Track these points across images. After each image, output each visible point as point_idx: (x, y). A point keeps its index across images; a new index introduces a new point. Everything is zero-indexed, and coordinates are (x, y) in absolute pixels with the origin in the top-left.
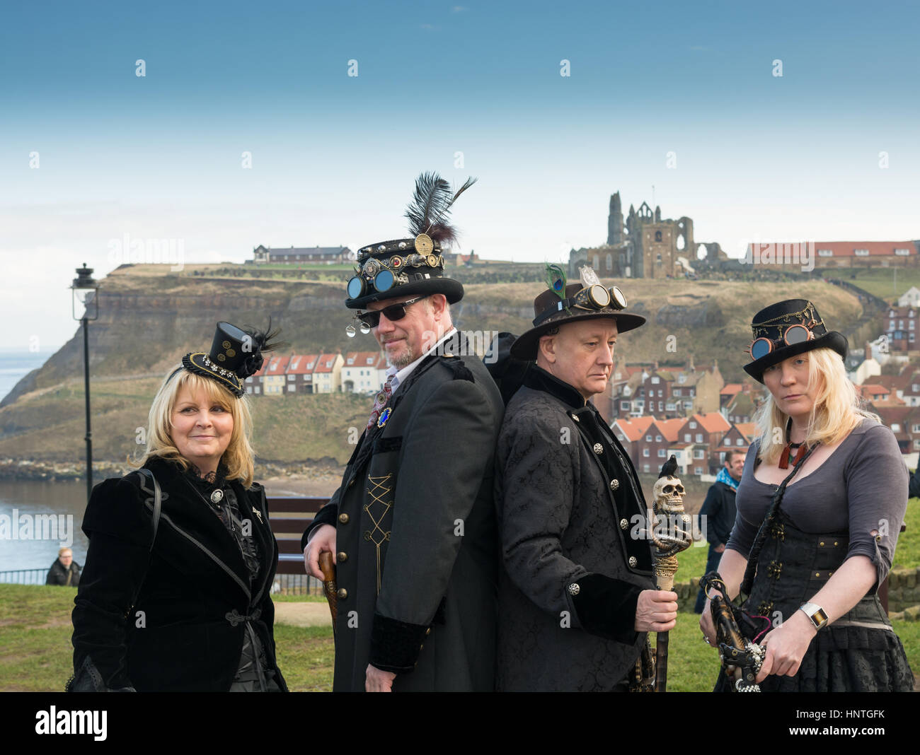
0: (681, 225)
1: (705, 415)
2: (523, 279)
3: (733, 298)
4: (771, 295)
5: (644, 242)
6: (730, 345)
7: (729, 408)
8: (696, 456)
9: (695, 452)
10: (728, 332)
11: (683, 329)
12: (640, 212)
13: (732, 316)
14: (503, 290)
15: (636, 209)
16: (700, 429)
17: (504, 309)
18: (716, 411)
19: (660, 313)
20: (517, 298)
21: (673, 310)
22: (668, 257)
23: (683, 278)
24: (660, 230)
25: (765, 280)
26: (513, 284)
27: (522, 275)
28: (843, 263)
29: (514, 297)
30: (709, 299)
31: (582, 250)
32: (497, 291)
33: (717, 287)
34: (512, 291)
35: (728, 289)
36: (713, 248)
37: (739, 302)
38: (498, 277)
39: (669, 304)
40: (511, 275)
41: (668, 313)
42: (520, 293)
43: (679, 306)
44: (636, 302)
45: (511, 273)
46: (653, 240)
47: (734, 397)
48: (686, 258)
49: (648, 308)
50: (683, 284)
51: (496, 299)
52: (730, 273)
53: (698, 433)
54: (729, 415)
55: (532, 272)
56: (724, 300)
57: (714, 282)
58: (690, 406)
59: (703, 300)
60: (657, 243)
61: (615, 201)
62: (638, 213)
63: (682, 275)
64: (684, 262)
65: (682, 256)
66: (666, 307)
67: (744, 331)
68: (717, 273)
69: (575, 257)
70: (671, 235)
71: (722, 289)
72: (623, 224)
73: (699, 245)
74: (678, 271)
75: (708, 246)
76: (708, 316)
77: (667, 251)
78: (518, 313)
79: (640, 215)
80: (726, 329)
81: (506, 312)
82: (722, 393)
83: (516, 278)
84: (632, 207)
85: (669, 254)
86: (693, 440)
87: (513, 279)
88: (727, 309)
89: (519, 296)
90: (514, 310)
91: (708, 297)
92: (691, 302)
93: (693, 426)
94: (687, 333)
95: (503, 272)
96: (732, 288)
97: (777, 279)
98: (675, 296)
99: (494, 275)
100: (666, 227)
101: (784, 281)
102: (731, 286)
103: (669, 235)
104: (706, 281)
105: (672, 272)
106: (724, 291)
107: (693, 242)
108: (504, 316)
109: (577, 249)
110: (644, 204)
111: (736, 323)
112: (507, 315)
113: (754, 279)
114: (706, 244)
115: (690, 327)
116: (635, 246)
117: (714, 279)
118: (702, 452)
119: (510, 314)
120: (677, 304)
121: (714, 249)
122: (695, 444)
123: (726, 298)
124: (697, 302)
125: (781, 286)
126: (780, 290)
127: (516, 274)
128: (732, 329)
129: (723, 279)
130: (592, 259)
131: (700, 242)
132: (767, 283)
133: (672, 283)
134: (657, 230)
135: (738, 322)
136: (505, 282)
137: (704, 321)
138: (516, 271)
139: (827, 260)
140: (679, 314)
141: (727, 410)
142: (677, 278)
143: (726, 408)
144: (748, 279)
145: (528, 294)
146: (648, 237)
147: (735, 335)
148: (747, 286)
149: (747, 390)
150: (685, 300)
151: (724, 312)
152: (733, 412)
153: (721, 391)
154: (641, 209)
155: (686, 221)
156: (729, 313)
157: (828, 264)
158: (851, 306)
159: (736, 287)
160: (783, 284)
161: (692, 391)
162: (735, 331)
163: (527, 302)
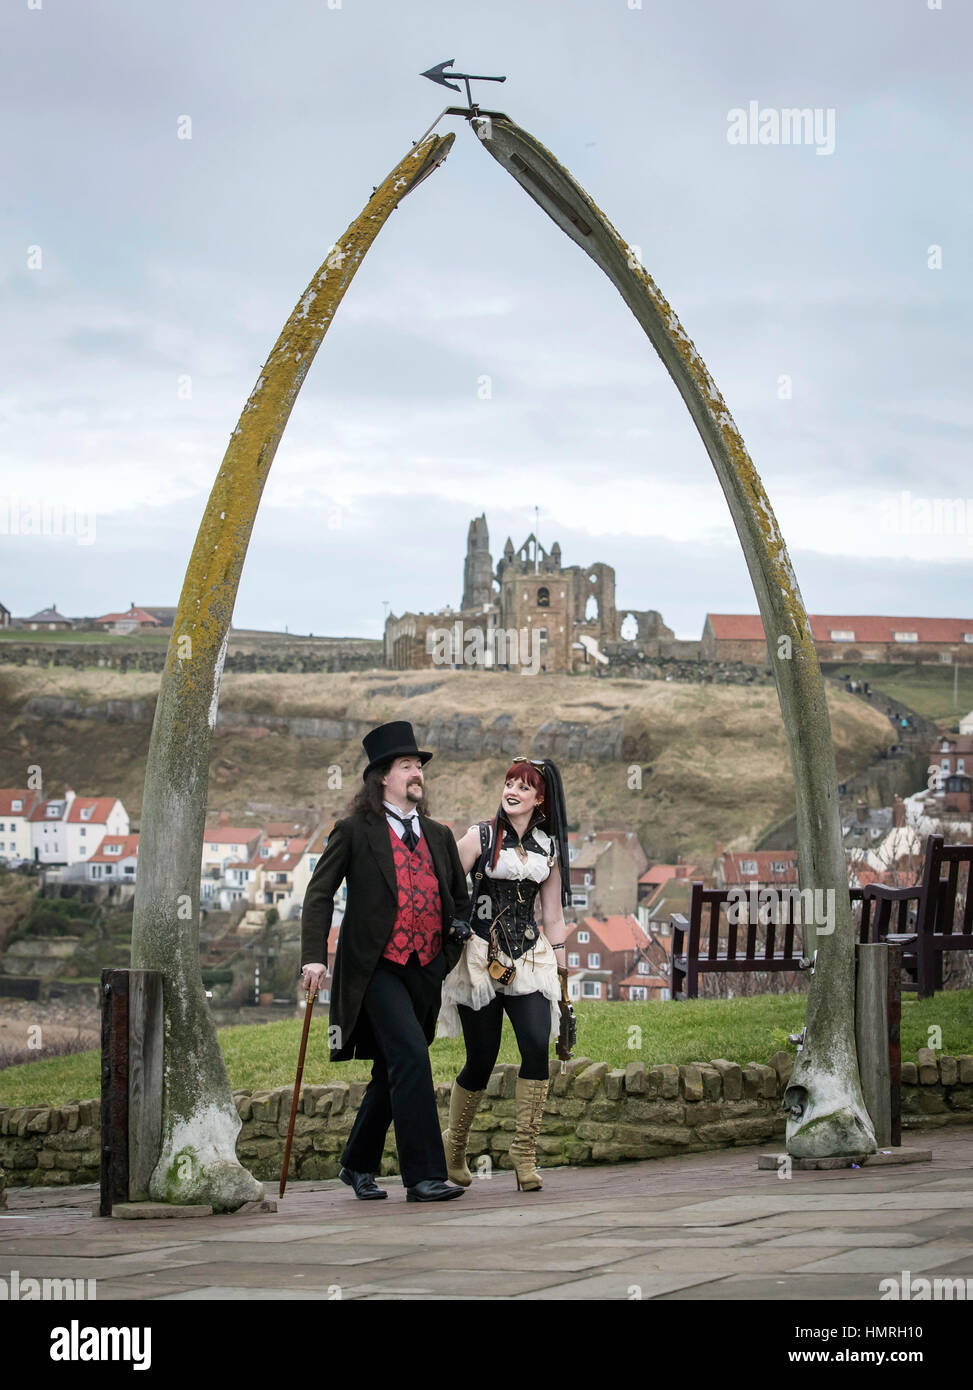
0: (593, 579)
1: (605, 920)
2: (300, 666)
3: (670, 711)
4: (737, 707)
5: (516, 607)
6: (662, 795)
7: (651, 908)
8: (586, 993)
9: (586, 985)
10: (658, 771)
11: (580, 765)
12: (524, 552)
13: (666, 744)
14: (260, 686)
15: (517, 547)
16: (596, 944)
17: (261, 719)
18: (627, 914)
19: (542, 735)
20: (286, 700)
21: (564, 730)
22: (560, 634)
23: (585, 673)
24: (547, 586)
25: (729, 681)
26: (281, 675)
27: (301, 659)
28: (872, 655)
29: (279, 699)
30: (628, 712)
31: (407, 616)
32: (251, 687)
33: (644, 691)
34: (278, 688)
35: (661, 695)
36: (650, 620)
37: (681, 719)
38: (257, 661)
39: (557, 718)
40: (282, 658)
41: (554, 736)
42: (291, 692)
43: (576, 724)
44: (497, 714)
45: (282, 654)
46: (533, 603)
47: (661, 888)
48: (595, 637)
49: (519, 726)
50: (584, 684)
51: (249, 701)
52: (671, 667)
53: (593, 952)
54: (650, 921)
55: (319, 654)
56: (654, 715)
57: (639, 682)
58: (583, 903)
59: (618, 713)
60: (540, 610)
61: (477, 533)
62: (520, 553)
63: (583, 667)
64: (591, 645)
65: (587, 634)
66: (551, 725)
67: (685, 771)
68: (648, 666)
69: (395, 628)
70: (567, 595)
71: (652, 695)
72: (492, 573)
73: (624, 614)
74: (577, 660)
75: (641, 617)
76: (625, 743)
77: (557, 625)
78: (286, 729)
79: (524, 558)
80: (656, 766)
81: (265, 725)
82: (643, 880)
83: (291, 665)
84: (509, 543)
85: (562, 629)
86: (584, 964)
87: (284, 666)
88: (658, 731)
89: (291, 697)
90: (280, 721)
91: (627, 707)
92: (597, 717)
93: (583, 939)
94: (587, 771)
95: (269, 652)
96: (669, 694)
97: (751, 680)
98: (568, 706)
99: (252, 657)
100: (557, 582)
101: (762, 683)
102: (666, 690)
103: (563, 595)
104: (624, 680)
105: (566, 662)
106: (656, 699)
107: (613, 609)
108: (262, 731)
109: (399, 615)
110: (532, 538)
111: (673, 756)
112: (267, 731)
113: (709, 679)
114: (636, 614)
115: (593, 761)
116: (501, 613)
117: (639, 677)
118: (598, 985)
119: (273, 728)
120: (572, 720)
121: (650, 623)
122: (587, 971)
123: (656, 710)
124: (606, 716)
125: (756, 693)
126: (753, 699)
127: (292, 657)
128: (664, 767)
129: (655, 678)
130: (425, 635)
131: (626, 608)
132: (732, 687)
133: (565, 681)
134: (540, 586)
135: (679, 754)
136: (268, 671)
137: (619, 750)
138: (292, 652)
139: (845, 649)
140: (574, 738)
141: (647, 911)
142: (576, 672)
143: (645, 907)
144: (700, 678)
145: (306, 694)
146: (526, 597)
147: (672, 777)
148: (695, 690)
149: (684, 876)
150: (586, 713)
151: (653, 737)
152: (656, 916)
153: (640, 877)
154: (526, 547)
155: (604, 572)
156: (663, 738)
157: (847, 656)
158: (878, 732)
159: (676, 693)
160: (759, 689)
161: (587, 875)
162: (670, 771)
163: (304, 707)
